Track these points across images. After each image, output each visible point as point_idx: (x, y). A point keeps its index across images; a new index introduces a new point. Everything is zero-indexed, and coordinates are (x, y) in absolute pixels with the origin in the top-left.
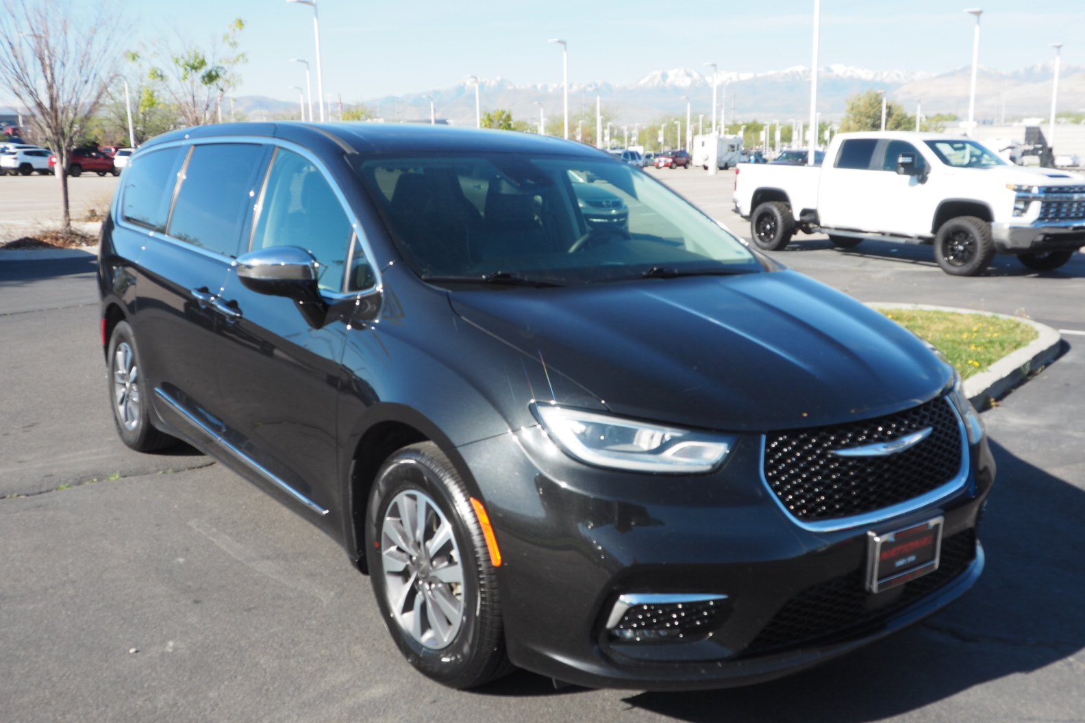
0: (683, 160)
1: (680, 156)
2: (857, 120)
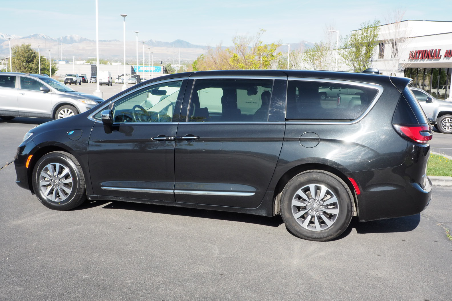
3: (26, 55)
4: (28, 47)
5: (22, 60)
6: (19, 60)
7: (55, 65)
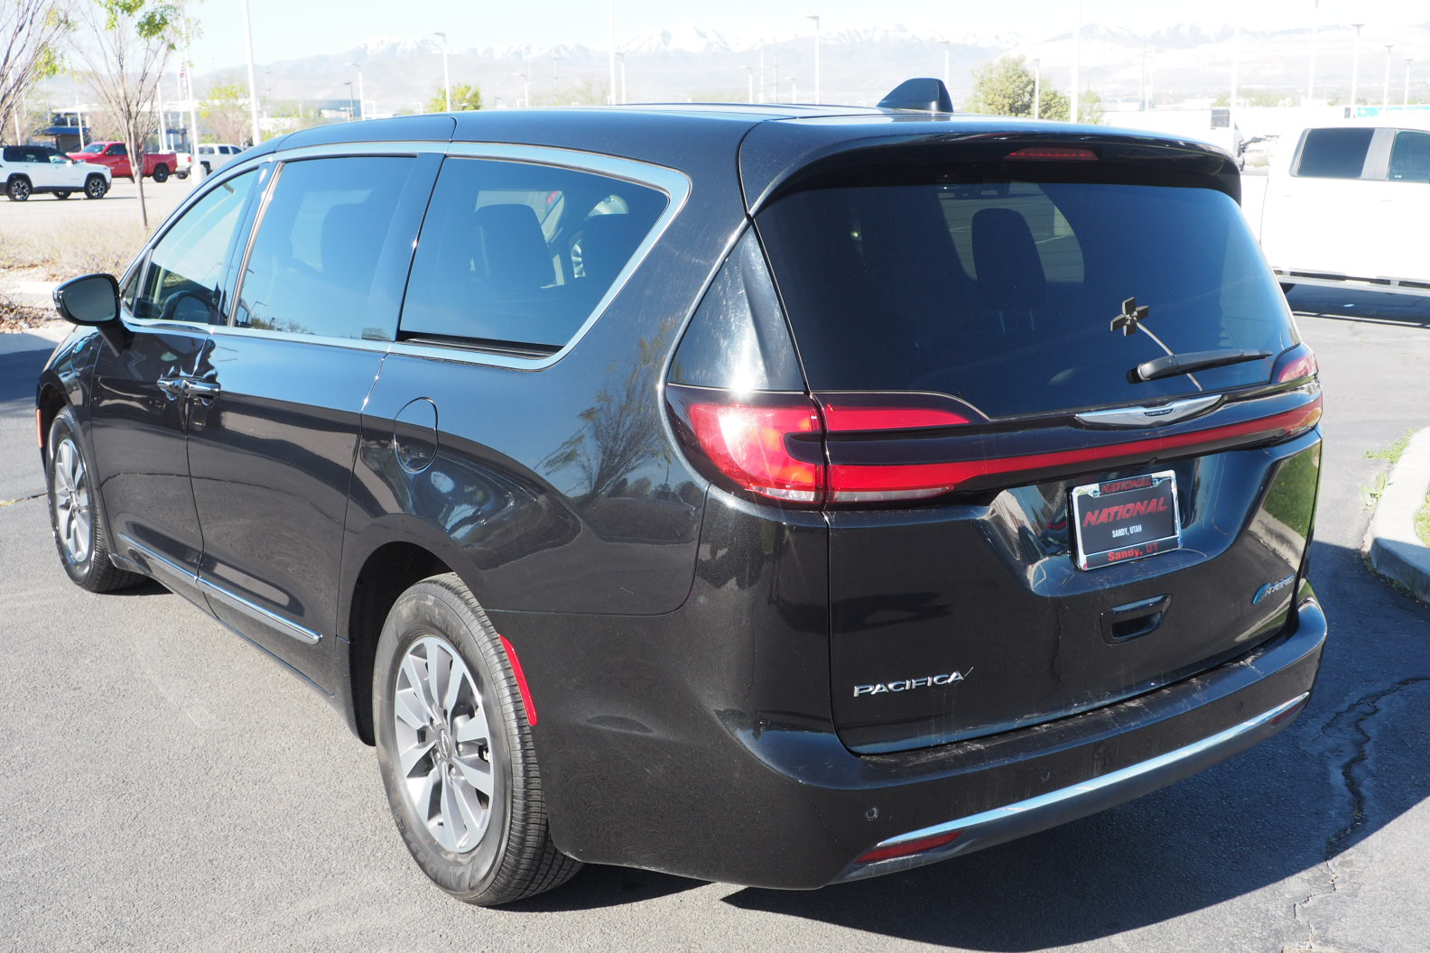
3: (1010, 91)
4: (1017, 65)
5: (997, 106)
6: (990, 105)
7: (1102, 115)
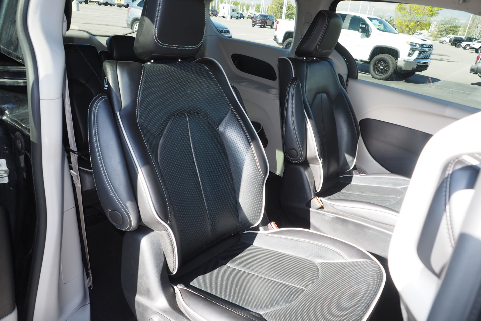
0: (215, 13)
1: (214, 12)
2: (275, 5)
